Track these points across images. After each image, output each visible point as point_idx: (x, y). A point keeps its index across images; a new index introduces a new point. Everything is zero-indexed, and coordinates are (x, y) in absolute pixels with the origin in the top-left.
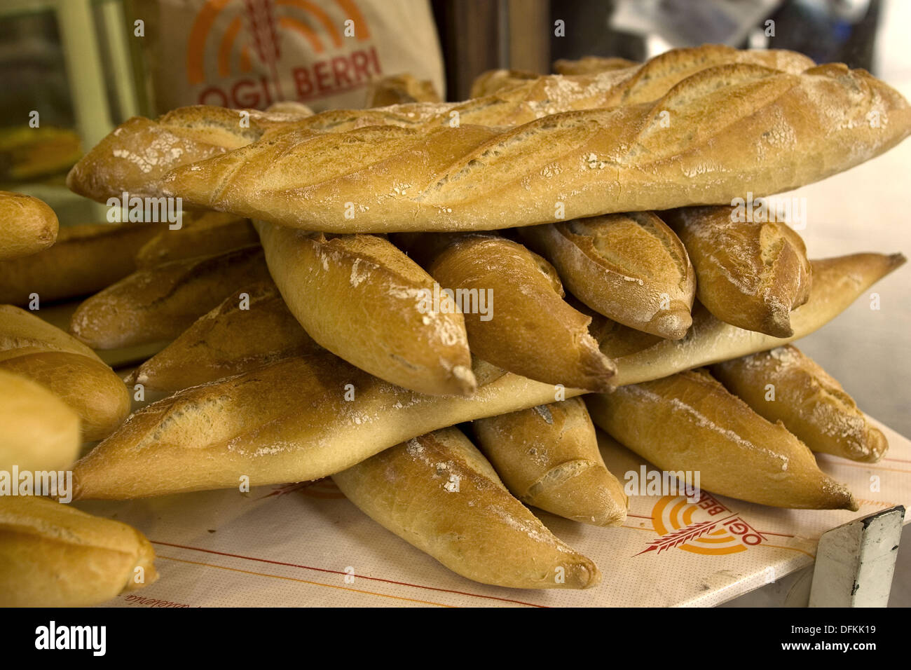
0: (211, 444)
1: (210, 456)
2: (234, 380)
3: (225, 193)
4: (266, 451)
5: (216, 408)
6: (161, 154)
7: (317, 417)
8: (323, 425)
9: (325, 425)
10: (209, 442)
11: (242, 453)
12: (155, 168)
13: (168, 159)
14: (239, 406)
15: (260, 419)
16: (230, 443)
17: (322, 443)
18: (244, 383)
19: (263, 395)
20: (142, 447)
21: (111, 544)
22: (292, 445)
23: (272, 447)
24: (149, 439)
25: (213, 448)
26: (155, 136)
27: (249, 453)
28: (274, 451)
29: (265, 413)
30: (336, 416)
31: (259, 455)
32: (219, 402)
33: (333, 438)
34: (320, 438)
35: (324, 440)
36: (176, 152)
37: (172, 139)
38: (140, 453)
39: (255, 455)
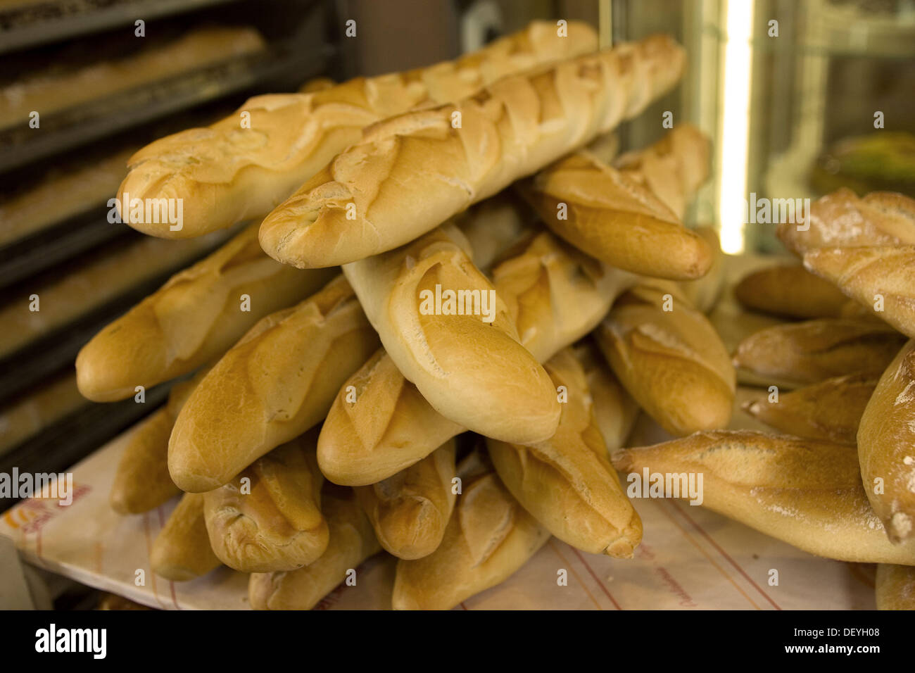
0: (739, 483)
1: (733, 491)
2: (791, 441)
3: (849, 281)
4: (779, 509)
5: (759, 457)
6: (843, 229)
7: (835, 503)
8: (837, 512)
9: (839, 513)
10: (738, 479)
11: (760, 501)
12: (834, 239)
13: (847, 235)
14: (778, 463)
15: (789, 482)
16: (753, 489)
17: (828, 527)
18: (797, 447)
19: (804, 464)
20: (688, 459)
21: (607, 514)
22: (802, 515)
23: (786, 509)
24: (696, 456)
25: (740, 486)
26: (846, 212)
27: (764, 505)
28: (785, 513)
29: (795, 479)
30: (853, 511)
31: (772, 510)
32: (765, 452)
33: (839, 528)
34: (828, 522)
35: (830, 526)
36: (855, 231)
37: (857, 218)
38: (683, 463)
39: (769, 509)
